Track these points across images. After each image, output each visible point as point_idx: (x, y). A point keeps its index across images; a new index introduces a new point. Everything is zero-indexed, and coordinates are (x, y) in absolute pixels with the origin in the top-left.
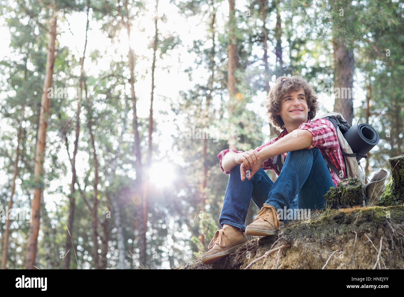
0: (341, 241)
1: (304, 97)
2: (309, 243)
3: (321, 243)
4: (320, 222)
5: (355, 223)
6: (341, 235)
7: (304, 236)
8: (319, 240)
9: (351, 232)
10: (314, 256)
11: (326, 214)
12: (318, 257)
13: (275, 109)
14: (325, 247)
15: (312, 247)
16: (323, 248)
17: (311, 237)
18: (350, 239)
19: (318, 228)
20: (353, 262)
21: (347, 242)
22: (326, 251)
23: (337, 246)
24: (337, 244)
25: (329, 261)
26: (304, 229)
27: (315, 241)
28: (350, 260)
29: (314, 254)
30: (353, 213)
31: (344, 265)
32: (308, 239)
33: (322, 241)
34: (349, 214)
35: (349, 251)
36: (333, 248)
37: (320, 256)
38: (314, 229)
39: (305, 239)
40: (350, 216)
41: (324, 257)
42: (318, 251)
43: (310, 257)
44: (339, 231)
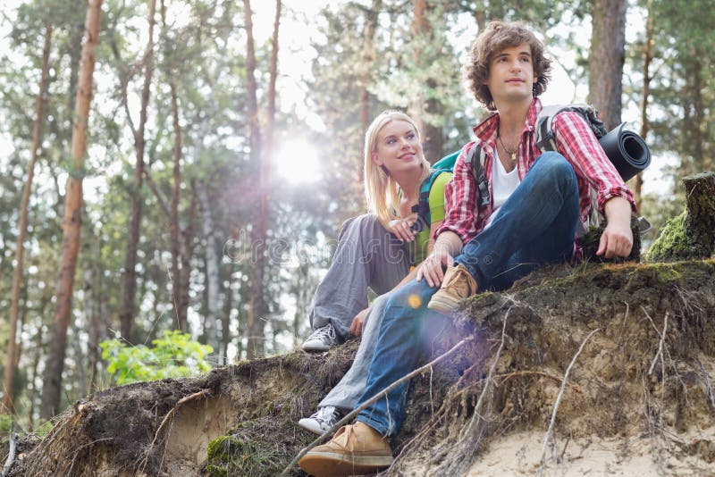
0: (603, 315)
2: (552, 317)
3: (572, 318)
4: (572, 284)
5: (626, 288)
6: (604, 305)
7: (545, 305)
8: (569, 312)
9: (620, 302)
10: (561, 337)
11: (581, 270)
12: (566, 339)
14: (578, 323)
15: (557, 323)
16: (575, 325)
17: (556, 307)
18: (617, 311)
19: (567, 294)
20: (622, 348)
21: (612, 317)
22: (579, 330)
23: (596, 323)
24: (597, 320)
25: (584, 346)
26: (546, 294)
27: (562, 314)
28: (616, 346)
29: (561, 334)
30: (624, 271)
31: (607, 354)
32: (551, 310)
33: (575, 315)
34: (617, 274)
35: (616, 332)
36: (590, 325)
37: (570, 338)
38: (562, 294)
39: (548, 311)
40: (619, 276)
41: (577, 338)
42: (567, 330)
43: (554, 339)
44: (601, 299)
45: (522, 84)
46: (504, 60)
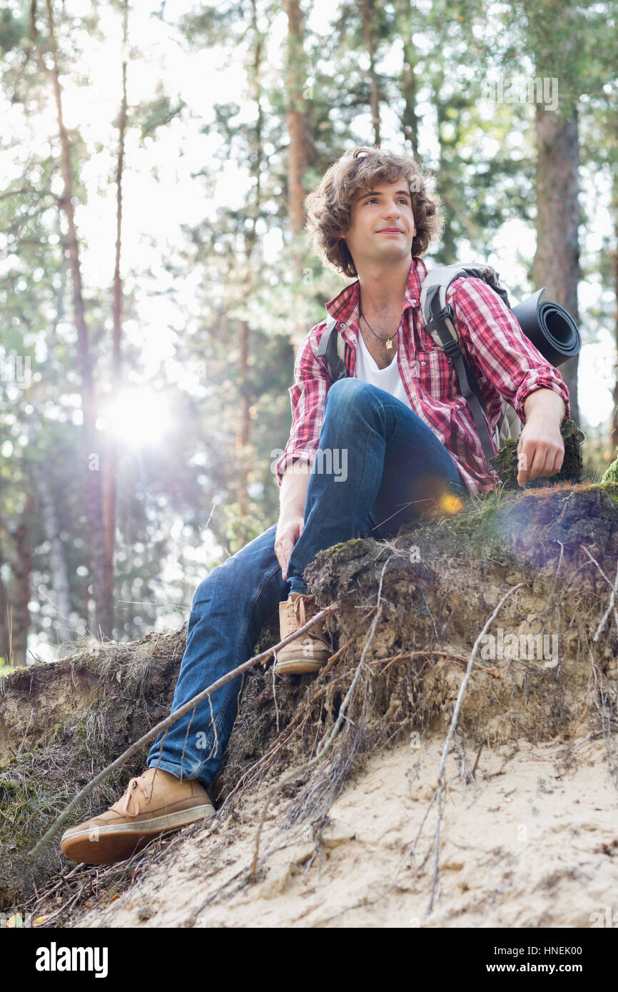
0: (527, 564)
1: (409, 200)
2: (453, 571)
3: (482, 569)
4: (480, 521)
5: (559, 521)
6: (528, 549)
7: (441, 553)
8: (477, 562)
9: (551, 542)
10: (466, 598)
11: (495, 502)
12: (475, 601)
13: (337, 222)
14: (491, 577)
15: (460, 579)
16: (487, 580)
17: (458, 556)
18: (548, 557)
19: (474, 536)
20: (557, 609)
21: (541, 566)
22: (493, 588)
23: (518, 575)
24: (520, 571)
25: (501, 610)
26: (442, 537)
27: (467, 565)
28: (548, 607)
29: (466, 594)
30: (555, 497)
31: (536, 619)
32: (451, 561)
33: (485, 565)
34: (545, 502)
35: (547, 587)
36: (510, 579)
37: (481, 599)
38: (466, 536)
39: (446, 561)
40: (547, 505)
41: (490, 599)
42: (476, 588)
43: (456, 602)
44: (524, 540)
45: (401, 235)
46: (374, 201)
